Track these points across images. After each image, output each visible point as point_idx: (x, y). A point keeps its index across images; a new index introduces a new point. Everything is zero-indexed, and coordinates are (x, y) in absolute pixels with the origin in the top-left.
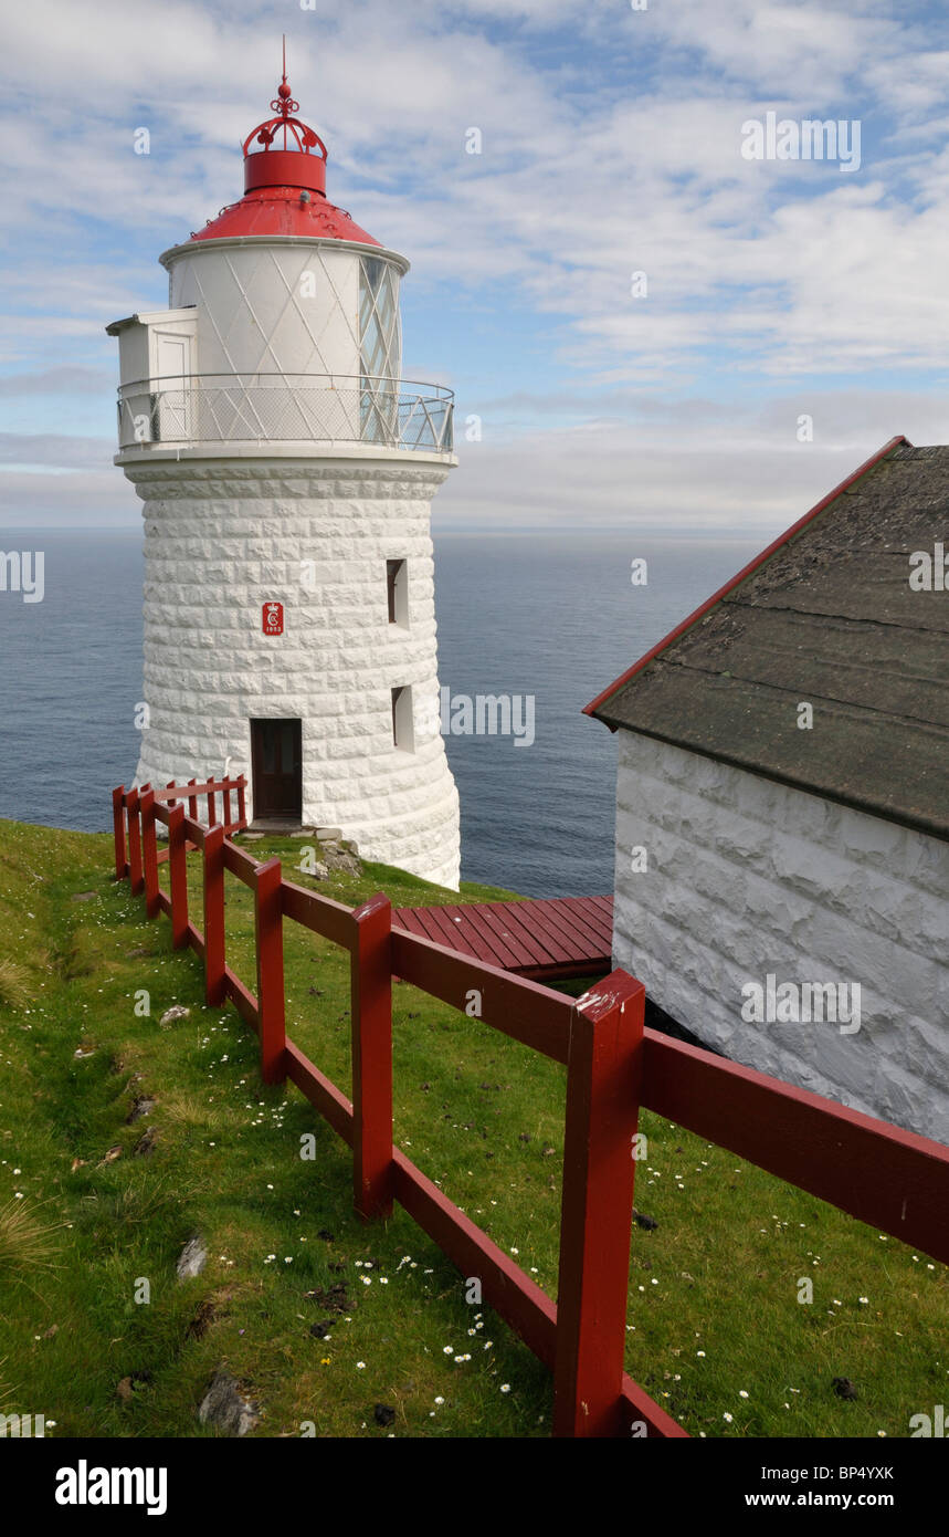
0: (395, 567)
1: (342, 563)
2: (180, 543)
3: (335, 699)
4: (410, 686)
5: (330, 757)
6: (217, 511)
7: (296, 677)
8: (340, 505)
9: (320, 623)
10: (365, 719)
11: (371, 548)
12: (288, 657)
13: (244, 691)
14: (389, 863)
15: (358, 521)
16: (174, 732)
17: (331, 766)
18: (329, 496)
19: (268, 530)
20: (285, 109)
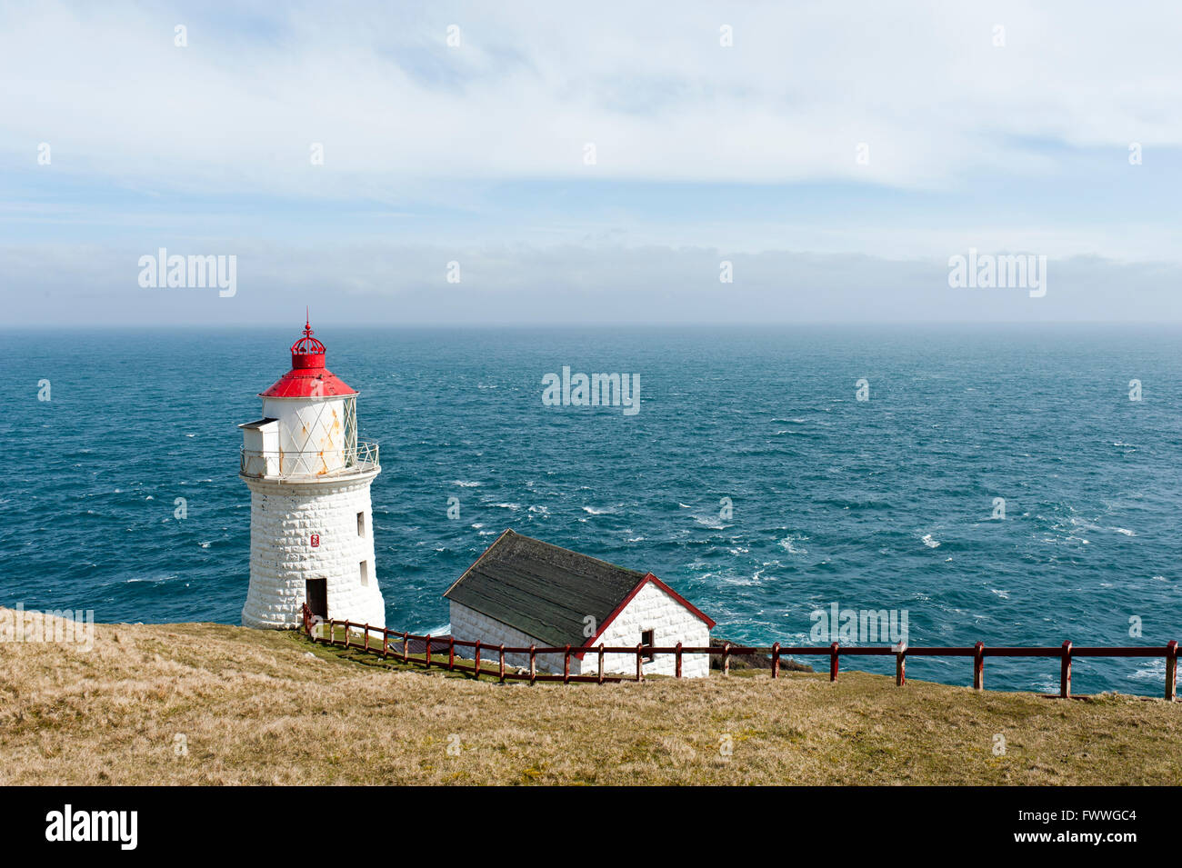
0: (360, 515)
1: (341, 517)
3: (340, 570)
4: (365, 562)
5: (338, 592)
6: (291, 501)
7: (324, 562)
8: (340, 497)
9: (333, 541)
10: (350, 575)
11: (350, 509)
12: (321, 555)
13: (304, 569)
15: (346, 500)
17: (338, 595)
19: (314, 507)
20: (308, 333)
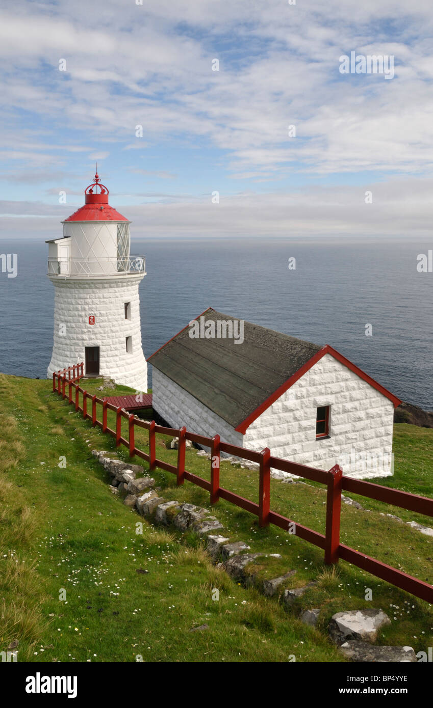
0: (127, 305)
1: (111, 305)
2: (66, 300)
3: (110, 341)
4: (131, 336)
5: (108, 356)
6: (76, 292)
7: (98, 335)
8: (111, 290)
9: (105, 321)
10: (118, 346)
11: (120, 300)
12: (96, 330)
13: (83, 340)
14: (124, 385)
15: (116, 294)
16: (63, 350)
17: (108, 359)
18: (108, 288)
19: (91, 297)
20: (97, 181)
